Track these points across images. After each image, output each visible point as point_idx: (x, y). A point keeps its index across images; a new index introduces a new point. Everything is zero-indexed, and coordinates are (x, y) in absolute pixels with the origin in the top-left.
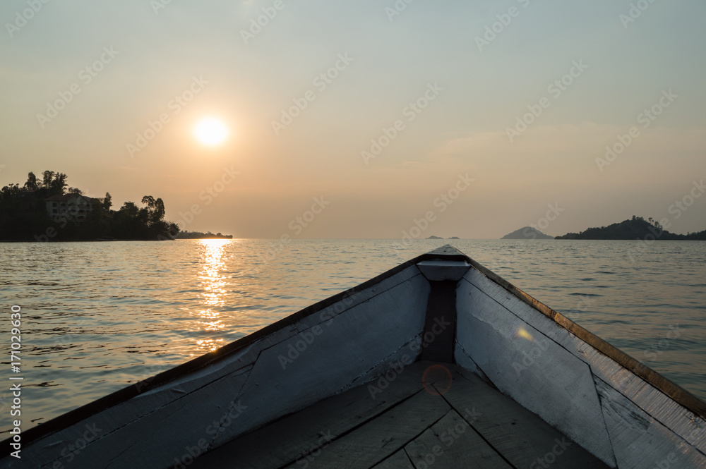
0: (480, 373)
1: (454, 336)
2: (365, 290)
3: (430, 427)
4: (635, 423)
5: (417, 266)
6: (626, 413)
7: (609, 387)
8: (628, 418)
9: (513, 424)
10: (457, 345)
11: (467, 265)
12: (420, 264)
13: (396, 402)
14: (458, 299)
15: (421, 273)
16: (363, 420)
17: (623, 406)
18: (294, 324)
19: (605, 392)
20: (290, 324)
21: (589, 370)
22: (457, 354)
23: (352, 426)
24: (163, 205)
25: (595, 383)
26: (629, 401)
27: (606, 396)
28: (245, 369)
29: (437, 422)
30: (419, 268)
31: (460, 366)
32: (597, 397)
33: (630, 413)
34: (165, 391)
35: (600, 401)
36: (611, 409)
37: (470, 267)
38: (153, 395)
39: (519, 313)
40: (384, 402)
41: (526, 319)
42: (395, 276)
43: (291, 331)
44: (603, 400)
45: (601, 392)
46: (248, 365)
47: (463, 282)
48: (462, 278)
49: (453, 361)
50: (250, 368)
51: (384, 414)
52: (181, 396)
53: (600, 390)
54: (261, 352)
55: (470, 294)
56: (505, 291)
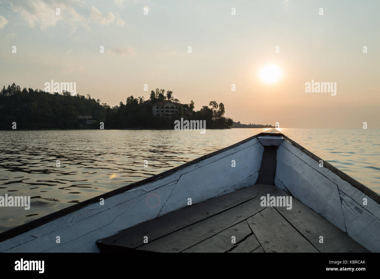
0: (286, 190)
1: (275, 173)
2: (231, 149)
3: (259, 212)
4: (356, 211)
5: (258, 138)
6: (352, 207)
7: (346, 195)
8: (353, 209)
9: (299, 212)
10: (276, 177)
11: (282, 138)
12: (259, 137)
13: (244, 201)
14: (278, 155)
15: (260, 142)
16: (228, 208)
17: (352, 204)
18: (197, 163)
19: (344, 198)
20: (195, 163)
21: (337, 188)
22: (276, 181)
23: (223, 210)
24: (223, 107)
25: (340, 194)
26: (355, 202)
27: (344, 199)
28: (174, 183)
29: (263, 210)
30: (258, 139)
31: (277, 187)
32: (340, 200)
33: (354, 207)
34: (138, 190)
35: (341, 202)
36: (346, 205)
37: (284, 139)
38: (133, 191)
39: (306, 161)
40: (238, 201)
41: (309, 164)
42: (246, 143)
43: (195, 167)
44: (343, 201)
45: (342, 198)
46: (175, 181)
47: (281, 147)
48: (280, 145)
49: (274, 184)
50: (176, 182)
51: (238, 206)
52: (146, 192)
53: (342, 196)
54: (181, 175)
55: (283, 152)
56: (300, 151)
